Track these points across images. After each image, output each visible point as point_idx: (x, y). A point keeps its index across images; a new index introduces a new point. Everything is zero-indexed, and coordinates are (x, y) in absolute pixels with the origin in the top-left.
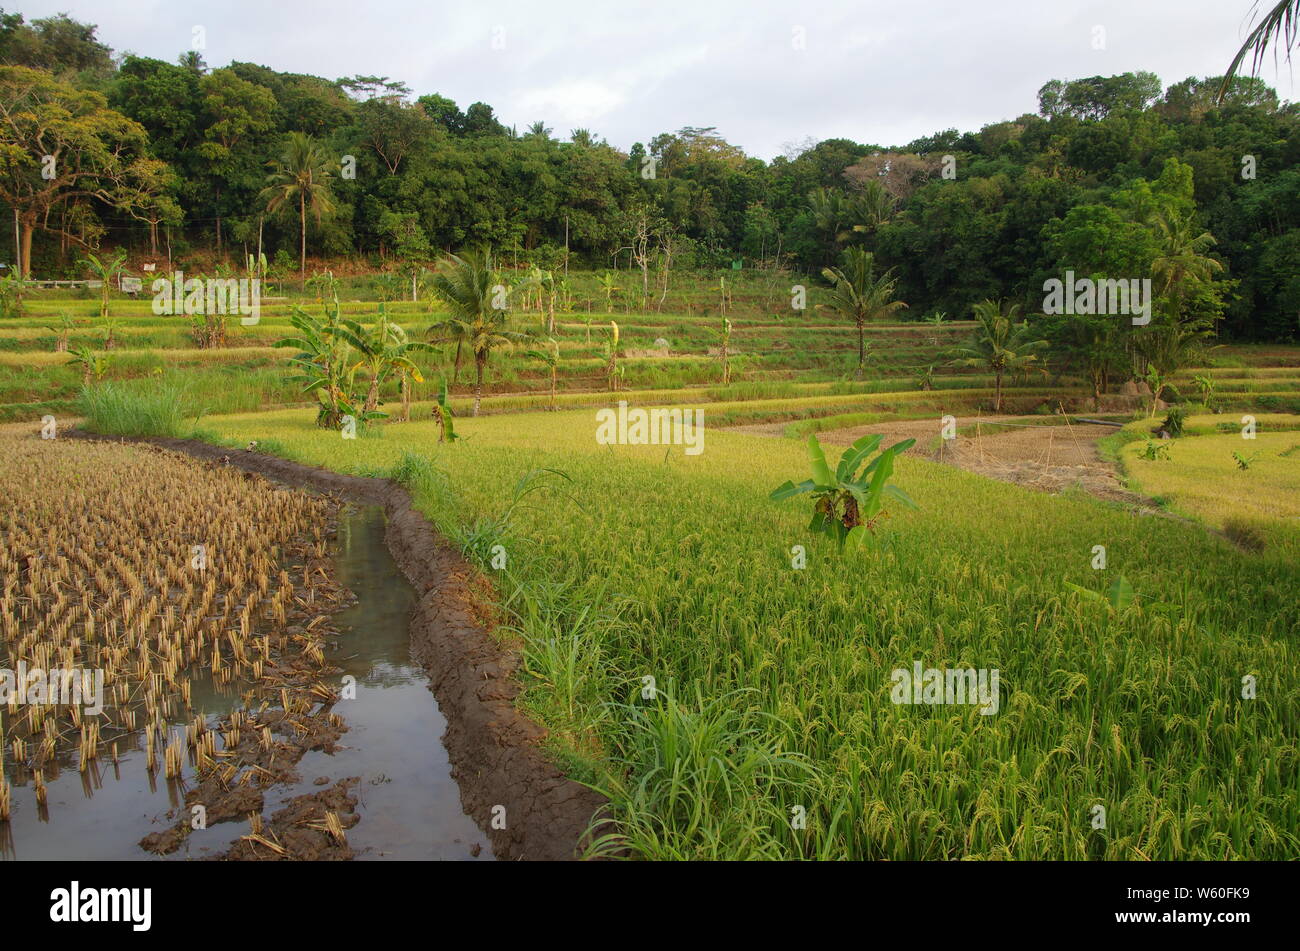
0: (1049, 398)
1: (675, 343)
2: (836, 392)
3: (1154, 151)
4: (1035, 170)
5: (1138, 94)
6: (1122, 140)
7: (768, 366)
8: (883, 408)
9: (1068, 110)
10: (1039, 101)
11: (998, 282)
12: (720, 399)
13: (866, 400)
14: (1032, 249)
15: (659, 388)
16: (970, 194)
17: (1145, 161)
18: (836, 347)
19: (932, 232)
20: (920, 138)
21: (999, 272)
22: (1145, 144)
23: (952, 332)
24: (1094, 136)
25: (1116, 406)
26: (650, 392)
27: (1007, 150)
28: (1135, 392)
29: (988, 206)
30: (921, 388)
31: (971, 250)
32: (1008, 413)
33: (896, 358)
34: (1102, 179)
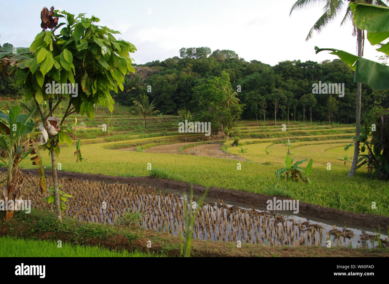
0: (199, 137)
1: (87, 124)
2: (141, 137)
3: (215, 69)
4: (184, 73)
5: (206, 53)
6: (206, 65)
7: (118, 130)
8: (155, 142)
9: (188, 56)
10: (180, 53)
11: (175, 104)
12: (109, 141)
13: (151, 140)
14: (185, 95)
15: (89, 139)
16: (166, 79)
17: (213, 71)
18: (133, 124)
19: (156, 90)
20: (148, 62)
21: (176, 101)
22: (212, 67)
23: (164, 119)
24: (199, 64)
25: (217, 138)
26: (86, 140)
27: (175, 67)
28: (221, 134)
29: (171, 83)
30: (163, 136)
31: (168, 95)
32: (188, 142)
33: (151, 127)
34: (203, 76)
